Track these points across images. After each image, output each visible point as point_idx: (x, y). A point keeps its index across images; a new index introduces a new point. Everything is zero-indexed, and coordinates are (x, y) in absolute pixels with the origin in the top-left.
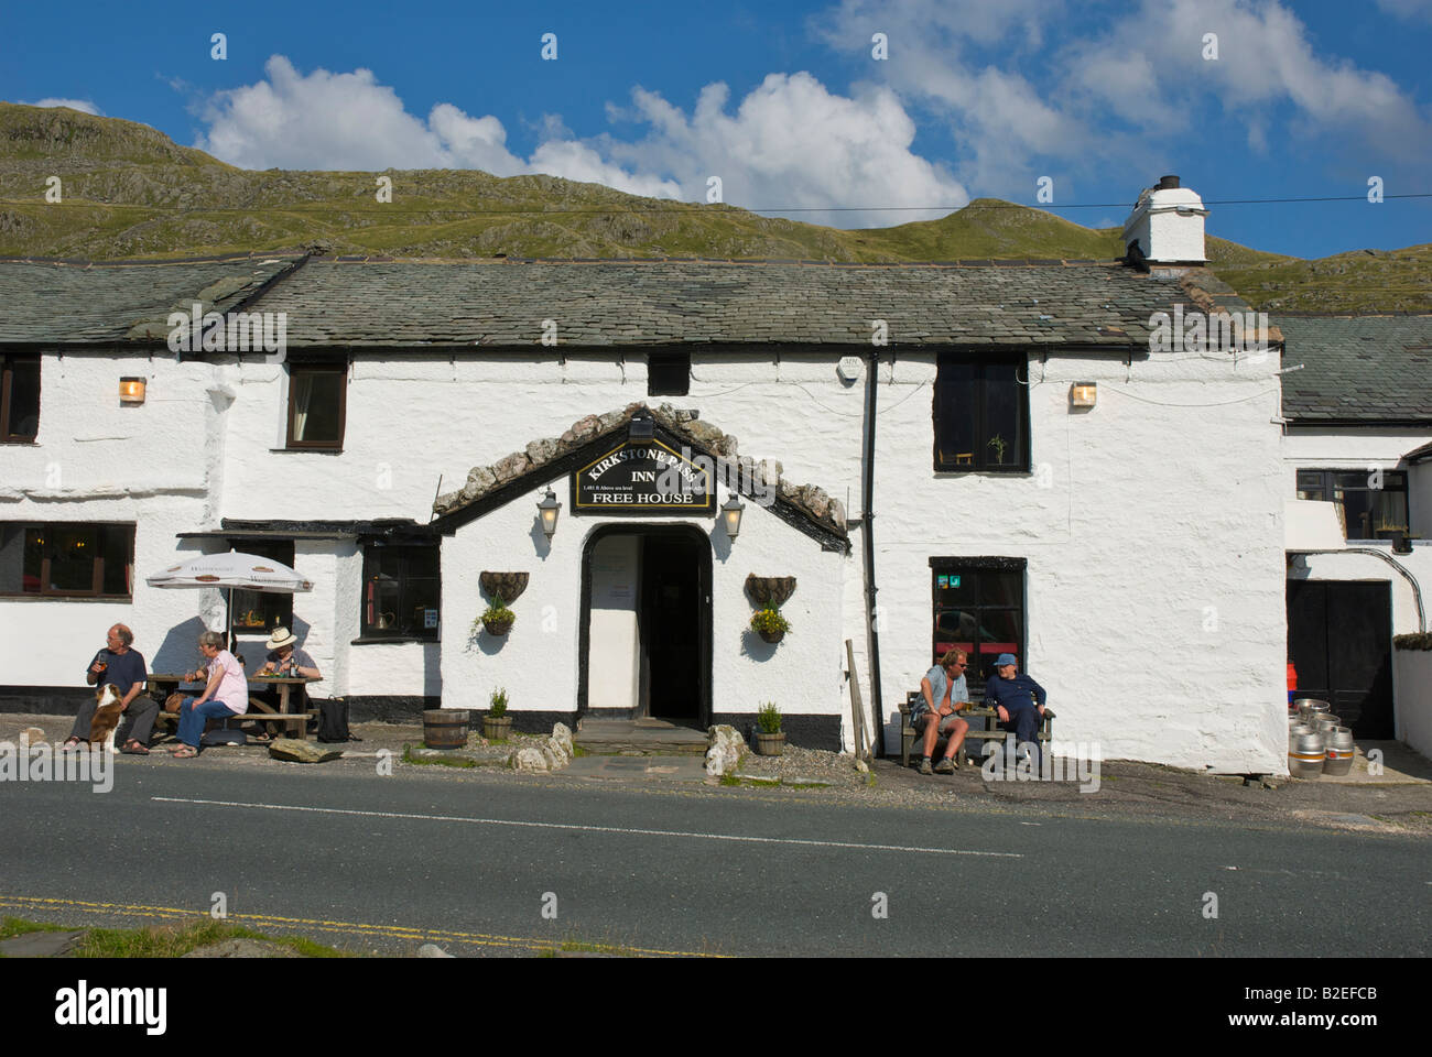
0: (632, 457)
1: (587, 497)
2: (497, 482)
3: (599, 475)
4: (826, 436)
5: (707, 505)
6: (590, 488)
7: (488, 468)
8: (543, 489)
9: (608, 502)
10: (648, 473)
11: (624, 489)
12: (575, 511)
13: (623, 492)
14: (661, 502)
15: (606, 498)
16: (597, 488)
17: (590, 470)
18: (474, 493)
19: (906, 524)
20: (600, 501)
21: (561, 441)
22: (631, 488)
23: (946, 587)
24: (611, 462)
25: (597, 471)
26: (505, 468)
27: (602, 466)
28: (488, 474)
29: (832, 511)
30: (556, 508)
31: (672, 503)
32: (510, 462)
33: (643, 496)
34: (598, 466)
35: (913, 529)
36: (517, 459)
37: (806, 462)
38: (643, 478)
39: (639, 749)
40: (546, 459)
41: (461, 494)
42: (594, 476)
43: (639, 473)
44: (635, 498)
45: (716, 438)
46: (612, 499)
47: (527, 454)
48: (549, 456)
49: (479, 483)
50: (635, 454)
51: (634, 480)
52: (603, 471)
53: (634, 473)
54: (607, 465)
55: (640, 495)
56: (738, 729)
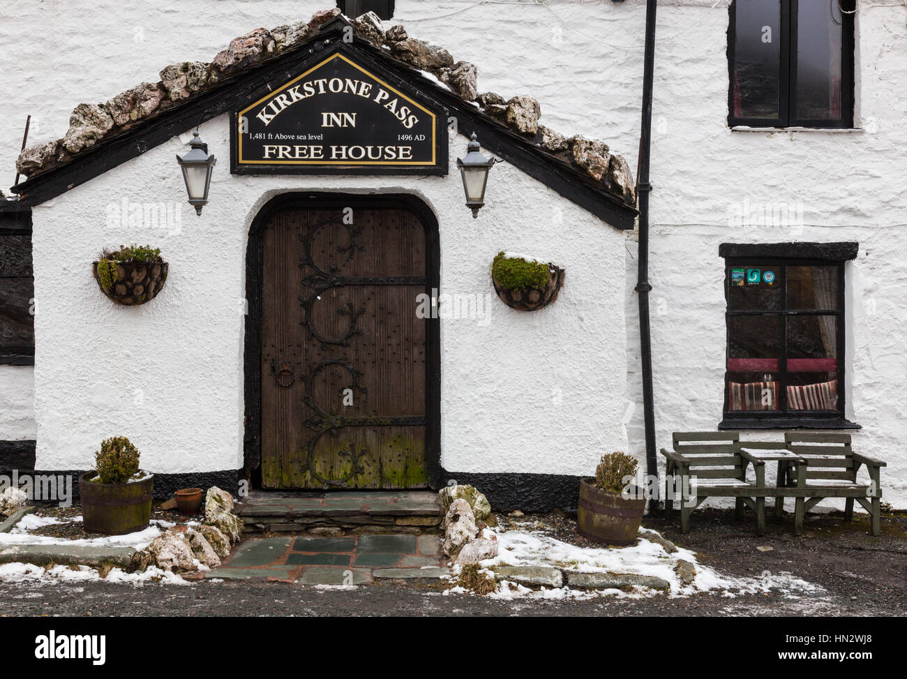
0: (322, 91)
1: (253, 150)
2: (116, 127)
3: (272, 117)
4: (584, 78)
5: (433, 163)
6: (259, 136)
7: (101, 106)
8: (186, 138)
9: (286, 159)
10: (346, 115)
11: (311, 138)
12: (237, 170)
13: (309, 143)
14: (366, 158)
15: (283, 151)
16: (270, 136)
17: (258, 109)
18: (81, 143)
19: (693, 199)
20: (274, 157)
21: (215, 67)
22: (320, 137)
23: (742, 283)
24: (289, 98)
25: (270, 111)
26: (127, 107)
27: (276, 104)
28: (102, 115)
29: (616, 172)
30: (208, 164)
31: (382, 159)
32: (134, 99)
33: (339, 149)
34: (271, 104)
35: (702, 205)
36: (147, 92)
37: (556, 114)
38: (339, 123)
39: (338, 524)
40: (192, 93)
41: (60, 145)
42: (265, 118)
43: (333, 115)
44: (327, 154)
45: (444, 66)
46: (292, 153)
47: (161, 86)
48: (196, 89)
49: (87, 128)
50: (326, 86)
51: (325, 124)
52: (277, 112)
53: (325, 115)
54: (284, 103)
55: (334, 148)
56: (482, 491)
